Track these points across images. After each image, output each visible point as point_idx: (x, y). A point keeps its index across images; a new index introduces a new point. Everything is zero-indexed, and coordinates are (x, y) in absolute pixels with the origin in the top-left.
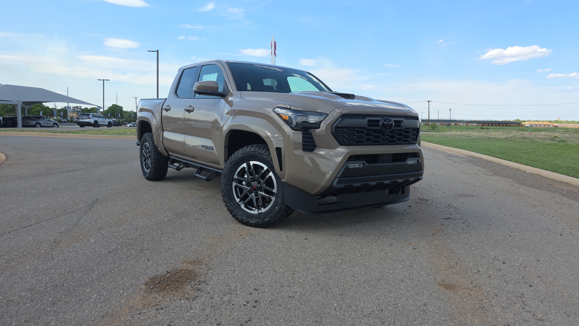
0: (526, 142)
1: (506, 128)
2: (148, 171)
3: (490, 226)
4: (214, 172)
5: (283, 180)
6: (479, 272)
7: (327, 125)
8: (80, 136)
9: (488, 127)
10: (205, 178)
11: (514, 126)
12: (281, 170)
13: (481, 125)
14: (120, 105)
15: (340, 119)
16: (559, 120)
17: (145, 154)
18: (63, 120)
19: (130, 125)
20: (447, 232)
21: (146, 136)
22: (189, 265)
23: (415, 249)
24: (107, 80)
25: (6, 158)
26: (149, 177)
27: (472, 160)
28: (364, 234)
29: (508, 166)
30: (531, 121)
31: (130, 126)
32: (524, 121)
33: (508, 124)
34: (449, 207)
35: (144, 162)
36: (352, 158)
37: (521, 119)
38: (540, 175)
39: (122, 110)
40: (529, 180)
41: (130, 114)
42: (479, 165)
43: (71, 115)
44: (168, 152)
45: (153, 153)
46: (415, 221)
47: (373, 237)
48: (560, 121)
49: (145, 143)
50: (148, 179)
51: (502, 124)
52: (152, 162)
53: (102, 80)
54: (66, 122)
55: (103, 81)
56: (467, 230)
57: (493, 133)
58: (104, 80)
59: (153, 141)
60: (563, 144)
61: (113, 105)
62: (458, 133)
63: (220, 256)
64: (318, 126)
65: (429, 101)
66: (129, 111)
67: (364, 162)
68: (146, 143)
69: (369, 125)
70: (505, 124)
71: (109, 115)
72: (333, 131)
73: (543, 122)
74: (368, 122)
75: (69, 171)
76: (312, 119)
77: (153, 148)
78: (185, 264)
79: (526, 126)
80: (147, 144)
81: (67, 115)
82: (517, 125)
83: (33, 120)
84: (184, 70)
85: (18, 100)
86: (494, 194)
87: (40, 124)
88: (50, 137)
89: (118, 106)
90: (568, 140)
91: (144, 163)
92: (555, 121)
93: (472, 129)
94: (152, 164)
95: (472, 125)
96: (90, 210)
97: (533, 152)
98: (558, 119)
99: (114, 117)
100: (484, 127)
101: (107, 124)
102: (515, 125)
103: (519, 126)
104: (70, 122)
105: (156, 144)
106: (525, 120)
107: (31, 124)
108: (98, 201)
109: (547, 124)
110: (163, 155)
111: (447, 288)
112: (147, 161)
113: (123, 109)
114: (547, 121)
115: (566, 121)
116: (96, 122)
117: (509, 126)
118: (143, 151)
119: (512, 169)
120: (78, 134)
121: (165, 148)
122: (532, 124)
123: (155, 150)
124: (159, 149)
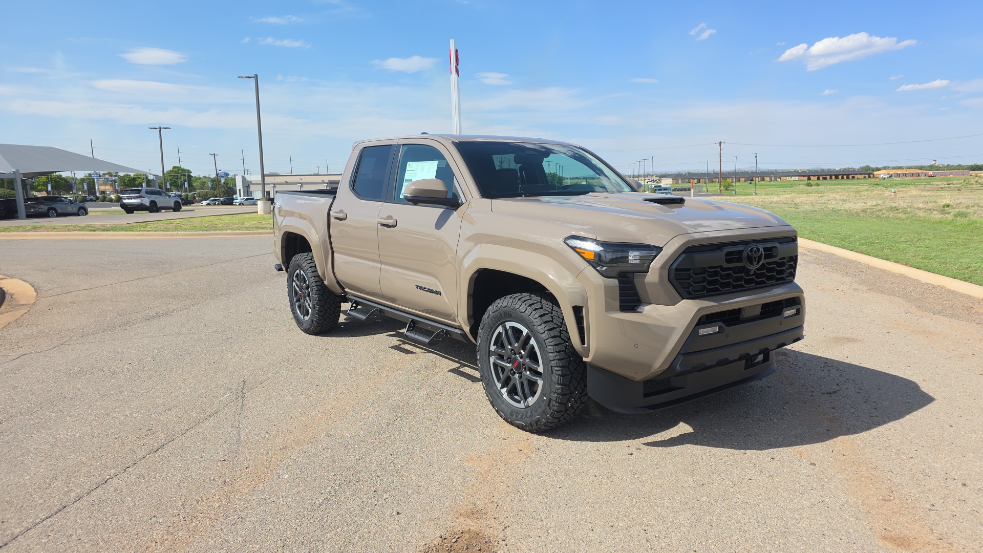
0: (900, 219)
1: (848, 181)
2: (307, 318)
3: (910, 405)
4: (443, 331)
5: (585, 359)
6: (934, 508)
7: (662, 267)
8: (139, 235)
9: (818, 182)
10: (427, 340)
11: (860, 179)
12: (583, 343)
13: (806, 178)
14: (186, 168)
15: (683, 256)
16: (936, 165)
17: (298, 289)
18: (88, 198)
19: (207, 202)
20: (847, 424)
21: (299, 258)
22: (468, 520)
23: (814, 465)
24: (165, 128)
25: (36, 291)
26: (309, 329)
27: (820, 259)
28: (717, 436)
29: (885, 270)
30: (889, 167)
31: (208, 204)
32: (878, 169)
33: (851, 174)
34: (828, 368)
35: (297, 302)
36: (705, 320)
37: (873, 166)
38: (944, 288)
39: (190, 177)
40: (931, 300)
41: (204, 182)
42: (836, 270)
43: (102, 188)
44: (343, 288)
45: (316, 289)
46: (787, 403)
47: (736, 444)
48: (937, 167)
49: (298, 271)
50: (307, 331)
51: (840, 175)
52: (314, 305)
53: (156, 129)
54: (95, 201)
55: (158, 129)
56: (877, 416)
57: (831, 195)
58: (160, 128)
59: (313, 269)
60: (964, 221)
61: (174, 167)
62: (776, 199)
63: (508, 499)
64: (645, 269)
65: (720, 143)
66: (201, 177)
67: (721, 323)
68: (300, 271)
69: (728, 261)
70: (845, 175)
71: (168, 187)
72: (673, 276)
73: (909, 168)
74: (726, 256)
75: (157, 316)
76: (633, 257)
77: (315, 282)
78: (461, 519)
79: (881, 177)
80: (302, 272)
81: (94, 189)
82: (865, 176)
83: (42, 204)
84: (364, 148)
85: (15, 170)
86: (888, 334)
87: (54, 209)
88: (88, 241)
89: (184, 170)
90: (969, 211)
91: (297, 304)
92: (929, 166)
93: (792, 186)
94: (314, 308)
95: (791, 179)
96: (246, 407)
97: (919, 239)
98: (934, 162)
99: (178, 188)
100: (811, 182)
101: (172, 205)
102: (863, 176)
103: (869, 177)
104: (101, 201)
105: (320, 273)
106: (879, 166)
107: (40, 210)
108: (248, 386)
109: (917, 172)
110: (332, 292)
111: (899, 546)
112: (302, 301)
113: (192, 174)
114: (916, 168)
115: (948, 165)
116: (153, 203)
117: (853, 178)
118: (294, 283)
119: (894, 275)
120: (133, 231)
121: (338, 282)
122: (891, 173)
123: (318, 284)
124: (326, 283)
